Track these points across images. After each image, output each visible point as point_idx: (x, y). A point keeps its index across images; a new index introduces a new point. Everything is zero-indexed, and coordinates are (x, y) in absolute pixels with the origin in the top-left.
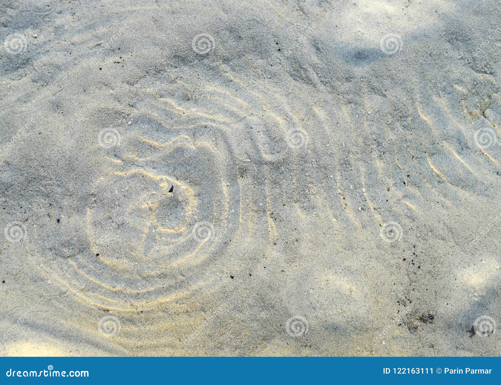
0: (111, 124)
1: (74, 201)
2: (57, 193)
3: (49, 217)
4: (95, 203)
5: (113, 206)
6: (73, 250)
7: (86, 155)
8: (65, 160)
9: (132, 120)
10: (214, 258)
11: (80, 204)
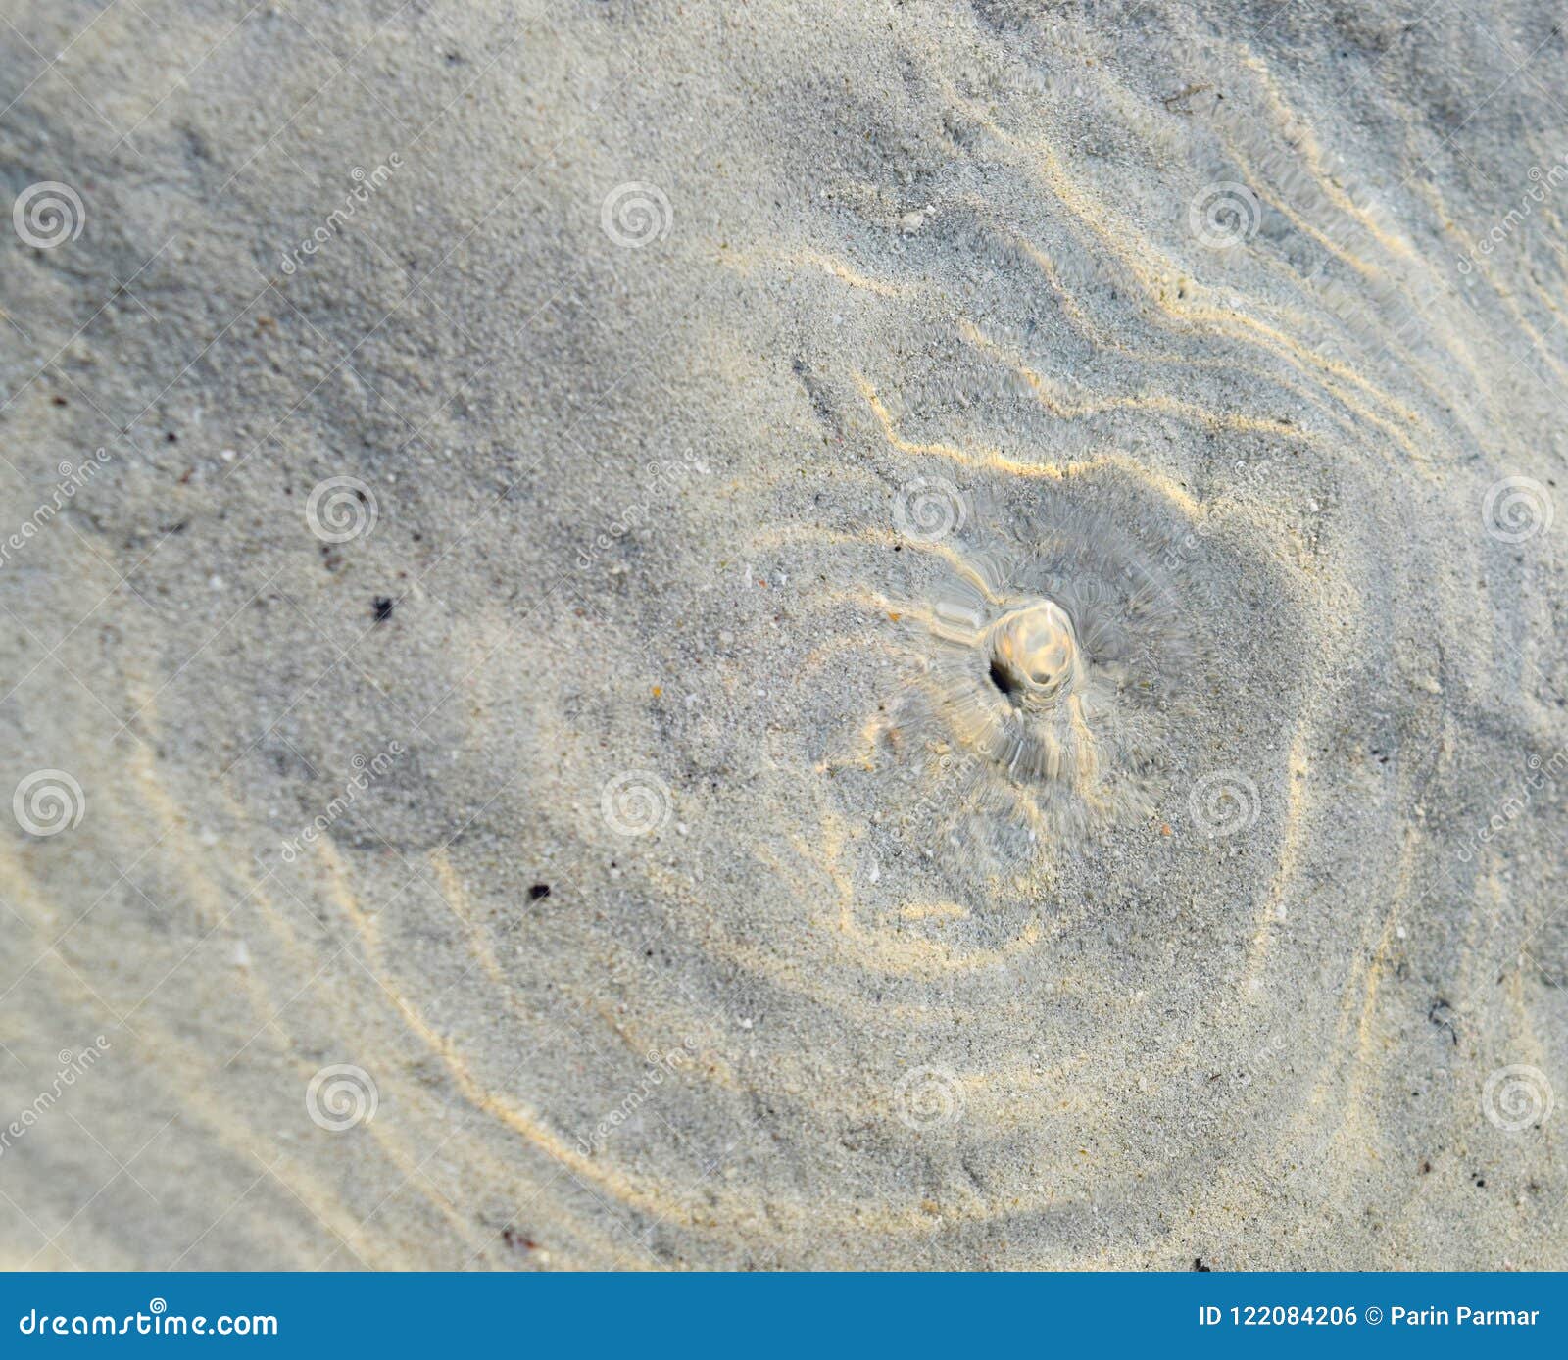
0: (829, 183)
1: (514, 530)
2: (431, 449)
3: (329, 566)
4: (618, 591)
5: (701, 646)
6: (412, 816)
7: (678, 305)
8: (561, 280)
9: (931, 209)
10: (1143, 1136)
11: (541, 562)
